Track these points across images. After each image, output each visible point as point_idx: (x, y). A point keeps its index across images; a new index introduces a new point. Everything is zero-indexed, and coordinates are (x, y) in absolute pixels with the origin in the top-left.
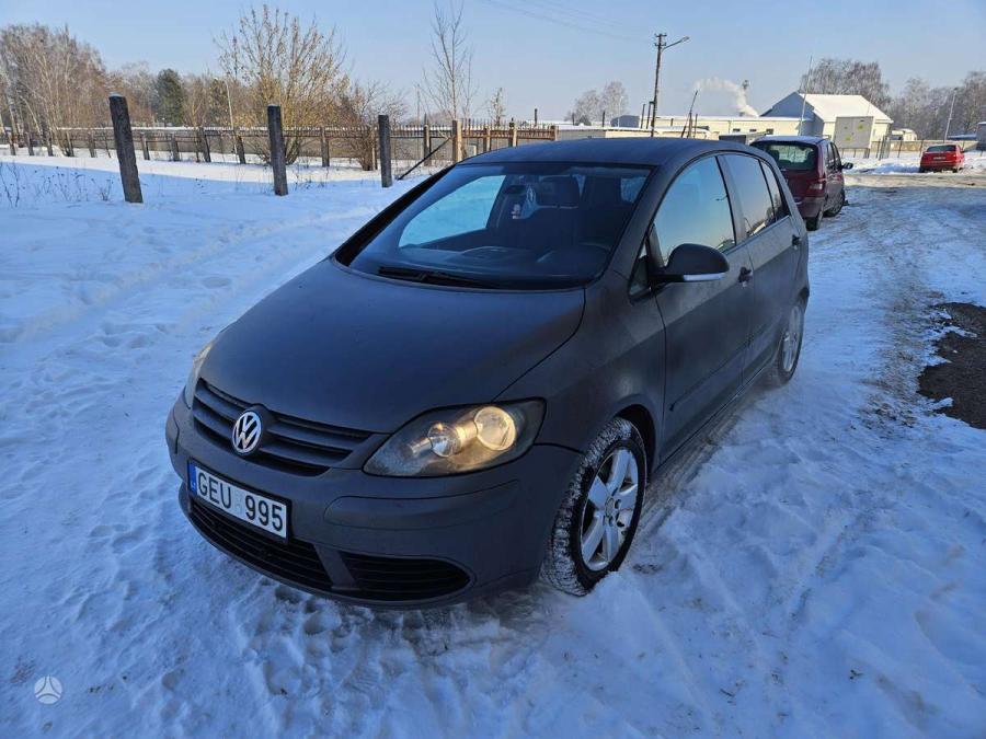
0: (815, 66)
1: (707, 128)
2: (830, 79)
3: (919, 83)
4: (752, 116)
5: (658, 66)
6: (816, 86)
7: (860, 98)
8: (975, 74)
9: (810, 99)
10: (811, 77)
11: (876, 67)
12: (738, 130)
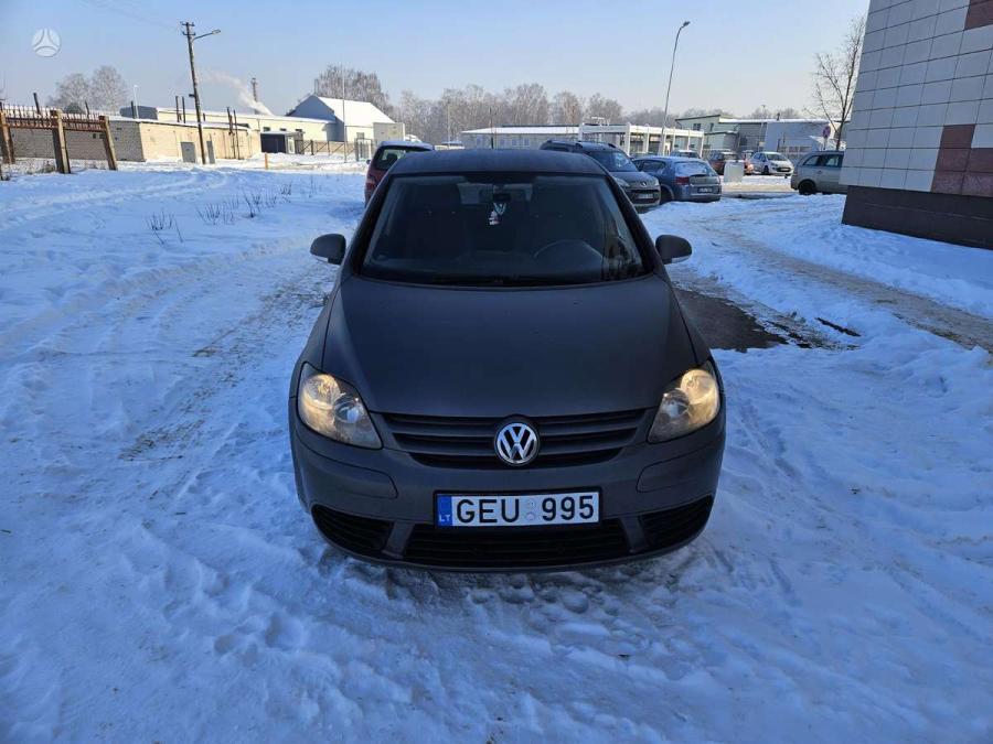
0: (324, 72)
1: (247, 126)
2: (338, 83)
3: (411, 95)
4: (265, 114)
5: (191, 57)
6: (329, 91)
7: (369, 105)
8: (449, 91)
9: (330, 102)
10: (323, 82)
11: (376, 78)
12: (284, 130)
